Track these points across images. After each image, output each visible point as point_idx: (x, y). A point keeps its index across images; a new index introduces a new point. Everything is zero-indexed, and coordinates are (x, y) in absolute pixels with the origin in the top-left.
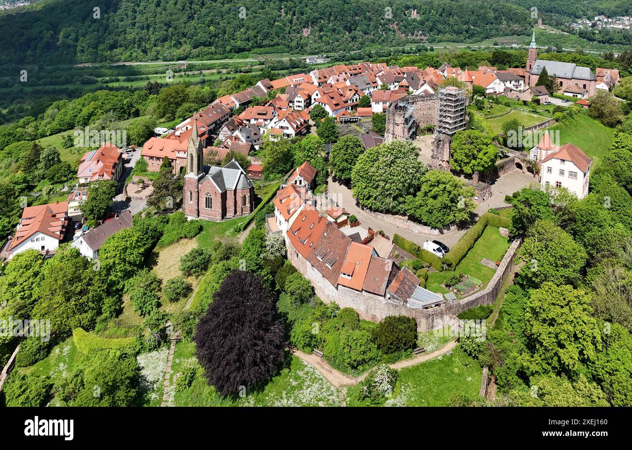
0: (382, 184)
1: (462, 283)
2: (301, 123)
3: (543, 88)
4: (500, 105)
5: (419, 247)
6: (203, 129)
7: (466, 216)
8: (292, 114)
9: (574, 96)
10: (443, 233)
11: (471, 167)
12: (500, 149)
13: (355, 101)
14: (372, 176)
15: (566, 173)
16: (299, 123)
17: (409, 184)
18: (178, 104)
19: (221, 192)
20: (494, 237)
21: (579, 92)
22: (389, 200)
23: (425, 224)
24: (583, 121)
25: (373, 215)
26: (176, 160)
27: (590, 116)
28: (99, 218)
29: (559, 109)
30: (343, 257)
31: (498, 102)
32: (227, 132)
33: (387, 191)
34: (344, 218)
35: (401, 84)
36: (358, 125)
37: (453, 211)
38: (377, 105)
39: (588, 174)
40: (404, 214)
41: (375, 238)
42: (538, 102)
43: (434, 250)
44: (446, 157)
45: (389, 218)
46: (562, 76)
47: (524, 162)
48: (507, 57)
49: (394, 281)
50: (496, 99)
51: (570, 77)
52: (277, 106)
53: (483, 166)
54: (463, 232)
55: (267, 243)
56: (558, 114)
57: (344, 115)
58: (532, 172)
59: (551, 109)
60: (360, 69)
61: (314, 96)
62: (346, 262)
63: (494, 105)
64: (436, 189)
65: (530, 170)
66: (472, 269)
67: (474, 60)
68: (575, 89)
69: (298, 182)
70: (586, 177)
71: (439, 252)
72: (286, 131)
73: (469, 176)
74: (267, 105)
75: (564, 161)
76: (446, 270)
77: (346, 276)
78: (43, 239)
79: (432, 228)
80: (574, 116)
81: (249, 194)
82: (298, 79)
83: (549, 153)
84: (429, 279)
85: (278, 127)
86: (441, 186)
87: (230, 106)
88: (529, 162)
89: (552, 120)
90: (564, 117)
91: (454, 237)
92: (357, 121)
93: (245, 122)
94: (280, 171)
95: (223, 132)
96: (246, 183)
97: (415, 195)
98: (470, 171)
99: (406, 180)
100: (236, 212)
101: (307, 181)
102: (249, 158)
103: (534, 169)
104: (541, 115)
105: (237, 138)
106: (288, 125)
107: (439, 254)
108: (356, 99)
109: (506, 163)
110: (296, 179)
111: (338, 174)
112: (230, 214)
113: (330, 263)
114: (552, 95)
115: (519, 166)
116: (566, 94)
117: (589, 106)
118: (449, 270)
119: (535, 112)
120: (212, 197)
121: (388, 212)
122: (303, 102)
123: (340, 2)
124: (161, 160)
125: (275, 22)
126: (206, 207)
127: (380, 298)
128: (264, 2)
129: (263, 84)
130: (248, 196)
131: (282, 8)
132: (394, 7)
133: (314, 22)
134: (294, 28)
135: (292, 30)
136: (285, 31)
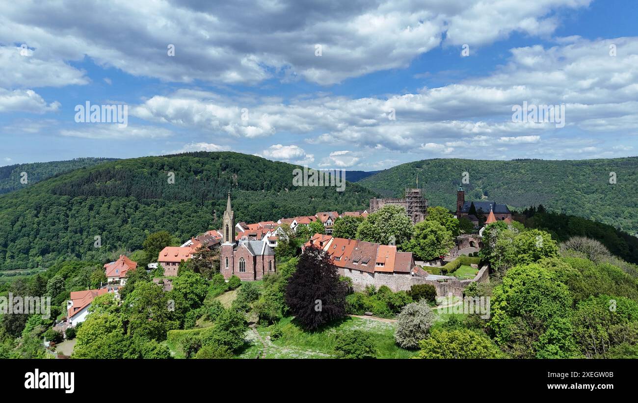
0: (383, 235)
14: (374, 231)
19: (253, 255)
20: (468, 268)
47: (476, 239)
49: (413, 269)
77: (380, 266)
79: (425, 262)
81: (274, 260)
85: (274, 235)
87: (218, 238)
88: (480, 238)
96: (270, 250)
109: (463, 239)
112: (259, 277)
113: (366, 262)
115: (472, 244)
120: (245, 261)
123: (269, 206)
124: (177, 264)
125: (208, 225)
126: (240, 271)
127: (407, 276)
128: (197, 206)
129: (241, 226)
130: (272, 262)
131: (214, 213)
132: (317, 211)
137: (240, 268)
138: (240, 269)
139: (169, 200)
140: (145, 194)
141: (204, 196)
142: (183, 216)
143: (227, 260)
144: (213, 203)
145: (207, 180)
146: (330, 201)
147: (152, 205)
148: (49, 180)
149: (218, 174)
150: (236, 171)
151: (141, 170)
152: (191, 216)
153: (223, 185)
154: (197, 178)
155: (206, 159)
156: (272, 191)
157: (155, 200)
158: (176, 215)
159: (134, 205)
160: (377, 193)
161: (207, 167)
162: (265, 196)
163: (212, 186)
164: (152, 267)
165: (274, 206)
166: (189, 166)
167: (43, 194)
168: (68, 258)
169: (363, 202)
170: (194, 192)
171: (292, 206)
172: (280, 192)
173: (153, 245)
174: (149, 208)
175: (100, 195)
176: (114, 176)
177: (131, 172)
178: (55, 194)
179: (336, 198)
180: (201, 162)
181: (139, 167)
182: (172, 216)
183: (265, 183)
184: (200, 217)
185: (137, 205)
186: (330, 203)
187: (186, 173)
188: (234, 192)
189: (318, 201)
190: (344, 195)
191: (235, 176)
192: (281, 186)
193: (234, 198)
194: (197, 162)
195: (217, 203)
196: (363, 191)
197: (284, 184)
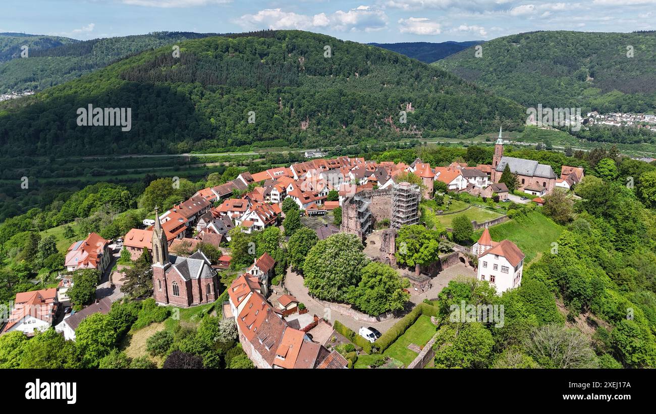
0: (328, 274)
1: (386, 365)
2: (271, 216)
3: (503, 186)
4: (460, 202)
5: (354, 333)
6: (182, 221)
7: (399, 305)
8: (261, 207)
9: (533, 193)
10: (379, 321)
11: (413, 260)
12: (446, 244)
13: (325, 195)
14: (320, 267)
15: (499, 268)
16: (269, 216)
17: (351, 275)
18: (165, 197)
19: (185, 280)
20: (425, 325)
21: (538, 190)
22: (334, 290)
23: (365, 312)
24: (535, 218)
25: (322, 303)
27: (544, 214)
29: (514, 206)
30: (279, 340)
31: (458, 199)
32: (203, 223)
33: (332, 281)
34: (294, 305)
35: (370, 178)
36: (324, 218)
37: (389, 300)
39: (521, 269)
40: (348, 303)
41: (319, 324)
42: (496, 199)
43: (368, 336)
44: (392, 250)
45: (335, 306)
46: (524, 173)
47: (467, 257)
48: (480, 154)
49: (323, 362)
50: (456, 195)
51: (532, 175)
52: (253, 199)
53: (423, 259)
54: (398, 320)
55: (221, 328)
56: (512, 211)
57: (312, 208)
58: (473, 266)
59: (507, 206)
60: (338, 163)
61: (288, 190)
62: (281, 346)
63: (453, 201)
64: (374, 279)
65: (471, 264)
66: (398, 352)
67: (449, 156)
68: (535, 187)
69: (255, 272)
70: (518, 271)
71: (372, 337)
72: (256, 223)
73: (412, 269)
74: (243, 198)
75: (498, 256)
76: (375, 353)
77: (280, 358)
78: (34, 322)
79: (370, 316)
80: (528, 214)
81: (212, 283)
82: (278, 173)
83: (487, 249)
84: (358, 361)
85: (248, 219)
86: (378, 278)
87: (211, 198)
88: (471, 257)
89: (505, 217)
90: (518, 215)
91: (388, 325)
92: (323, 215)
93: (222, 214)
94: (245, 261)
96: (209, 272)
97: (357, 285)
98: (412, 264)
99: (349, 271)
100: (201, 299)
101: (263, 271)
102: (220, 249)
103: (474, 264)
104: (496, 212)
105: (210, 230)
106: (258, 217)
107: (372, 340)
108: (326, 193)
109: (450, 257)
110: (253, 269)
111: (294, 265)
112: (196, 301)
113: (268, 346)
114: (512, 192)
115: (463, 260)
116: (526, 192)
117: (544, 204)
118: (377, 353)
119: (492, 209)
120: (178, 285)
121: (334, 300)
122: (279, 195)
123: (337, 94)
124: (141, 250)
125: (273, 114)
128: (262, 93)
129: (243, 178)
130: (211, 284)
131: (280, 101)
132: (389, 100)
133: (312, 115)
134: (292, 121)
135: (290, 123)
136: (284, 123)
137: (174, 291)
138: (174, 293)
139: (234, 85)
140: (209, 80)
141: (269, 83)
142: (248, 104)
144: (278, 90)
145: (273, 64)
147: (217, 91)
148: (120, 62)
149: (284, 58)
150: (302, 53)
151: (205, 53)
152: (257, 104)
154: (262, 61)
155: (271, 40)
156: (341, 76)
157: (220, 86)
158: (241, 103)
159: (200, 92)
160: (459, 78)
161: (273, 48)
162: (333, 83)
163: (278, 71)
165: (341, 94)
166: (254, 48)
167: (113, 79)
168: (140, 146)
170: (259, 77)
171: (362, 94)
172: (350, 77)
174: (214, 95)
175: (167, 81)
176: (178, 60)
177: (195, 55)
178: (124, 79)
179: (412, 85)
180: (267, 43)
181: (204, 50)
182: (238, 104)
183: (335, 67)
184: (265, 106)
185: (202, 92)
186: (403, 91)
187: (251, 56)
188: (301, 77)
189: (390, 88)
190: (421, 80)
191: (302, 59)
192: (351, 71)
193: (299, 85)
194: (262, 44)
195: (283, 91)
196: (443, 75)
197: (354, 68)
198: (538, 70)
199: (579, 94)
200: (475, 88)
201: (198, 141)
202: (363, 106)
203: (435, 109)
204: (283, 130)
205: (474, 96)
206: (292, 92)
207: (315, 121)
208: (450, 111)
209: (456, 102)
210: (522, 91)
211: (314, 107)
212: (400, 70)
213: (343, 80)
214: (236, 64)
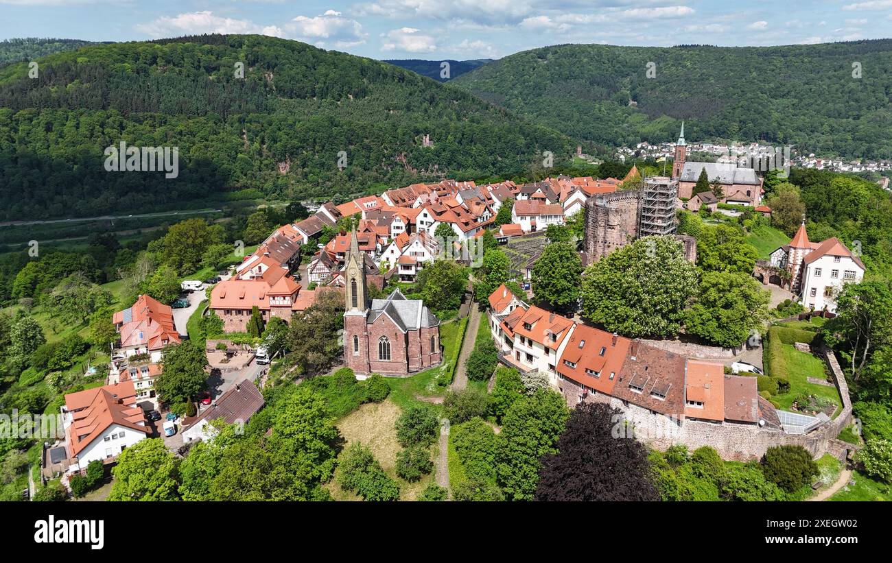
6: (286, 268)
10: (734, 356)
18: (199, 248)
19: (404, 332)
26: (269, 310)
28: (193, 400)
30: (680, 381)
38: (523, 221)
42: (709, 212)
43: (750, 371)
47: (766, 270)
61: (420, 218)
75: (839, 257)
77: (694, 406)
78: (122, 435)
79: (724, 348)
82: (369, 204)
83: (806, 253)
85: (407, 254)
95: (318, 269)
100: (422, 362)
106: (424, 250)
112: (415, 366)
118: (782, 392)
120: (390, 342)
121: (654, 335)
122: (404, 228)
123: (326, 124)
124: (245, 312)
125: (237, 154)
126: (381, 358)
127: (750, 427)
128: (216, 123)
129: (327, 210)
131: (244, 133)
132: (399, 131)
133: (293, 153)
134: (266, 162)
135: (262, 166)
136: (253, 166)
137: (381, 352)
138: (381, 356)
139: (172, 113)
140: (131, 105)
141: (226, 108)
142: (196, 139)
143: (356, 341)
144: (240, 118)
145: (228, 81)
146: (416, 115)
147: (146, 122)
150: (270, 67)
151: (119, 64)
152: (210, 139)
153: (254, 90)
154: (211, 78)
155: (221, 47)
156: (329, 99)
157: (149, 114)
158: (185, 138)
159: (117, 123)
160: (485, 102)
161: (225, 59)
162: (319, 107)
163: (237, 92)
164: (187, 288)
165: (333, 123)
166: (196, 58)
168: (26, 207)
169: (464, 116)
170: (209, 101)
171: (361, 123)
172: (341, 100)
173: (181, 243)
174: (142, 127)
175: (60, 107)
176: (77, 76)
177: (104, 68)
179: (426, 111)
180: (215, 53)
181: (116, 61)
182: (180, 139)
183: (317, 86)
184: (222, 141)
185: (122, 122)
186: (416, 118)
187: (193, 70)
188: (271, 101)
189: (398, 115)
190: (437, 105)
191: (269, 75)
192: (342, 92)
193: (271, 110)
194: (208, 53)
195: (247, 119)
196: (464, 98)
197: (346, 88)
198: (572, 93)
199: (623, 122)
200: (506, 115)
201: (124, 196)
202: (365, 140)
203: (460, 143)
204: (253, 174)
205: (507, 124)
206: (261, 120)
207: (299, 162)
208: (478, 145)
209: (486, 133)
210: (557, 120)
211: (295, 142)
212: (409, 92)
213: (332, 104)
214: (171, 82)
